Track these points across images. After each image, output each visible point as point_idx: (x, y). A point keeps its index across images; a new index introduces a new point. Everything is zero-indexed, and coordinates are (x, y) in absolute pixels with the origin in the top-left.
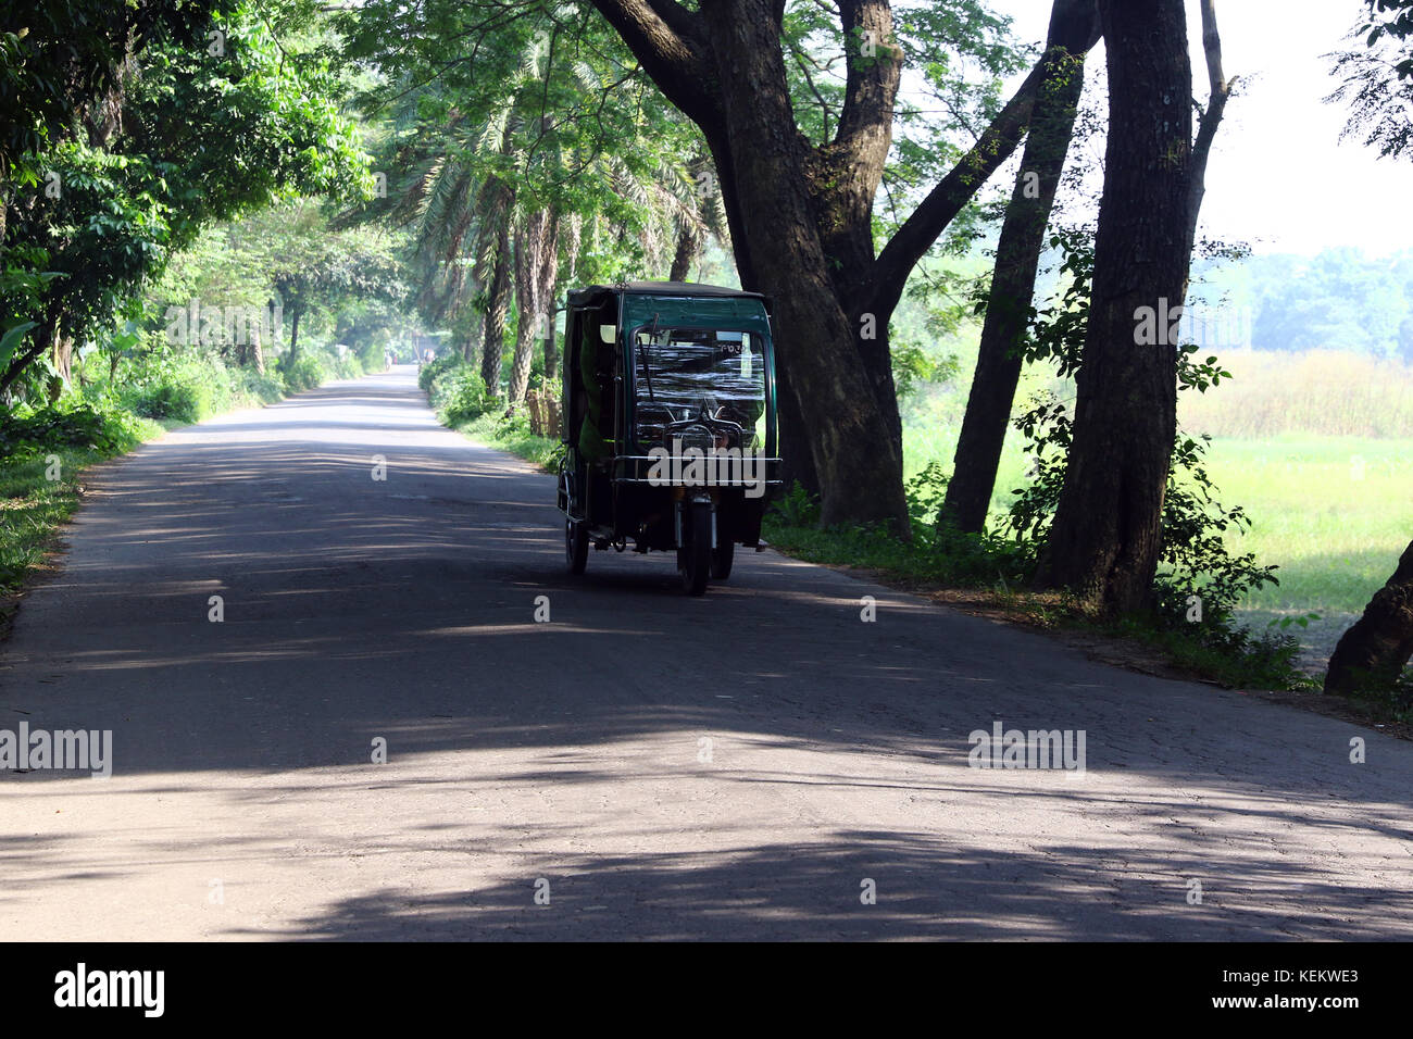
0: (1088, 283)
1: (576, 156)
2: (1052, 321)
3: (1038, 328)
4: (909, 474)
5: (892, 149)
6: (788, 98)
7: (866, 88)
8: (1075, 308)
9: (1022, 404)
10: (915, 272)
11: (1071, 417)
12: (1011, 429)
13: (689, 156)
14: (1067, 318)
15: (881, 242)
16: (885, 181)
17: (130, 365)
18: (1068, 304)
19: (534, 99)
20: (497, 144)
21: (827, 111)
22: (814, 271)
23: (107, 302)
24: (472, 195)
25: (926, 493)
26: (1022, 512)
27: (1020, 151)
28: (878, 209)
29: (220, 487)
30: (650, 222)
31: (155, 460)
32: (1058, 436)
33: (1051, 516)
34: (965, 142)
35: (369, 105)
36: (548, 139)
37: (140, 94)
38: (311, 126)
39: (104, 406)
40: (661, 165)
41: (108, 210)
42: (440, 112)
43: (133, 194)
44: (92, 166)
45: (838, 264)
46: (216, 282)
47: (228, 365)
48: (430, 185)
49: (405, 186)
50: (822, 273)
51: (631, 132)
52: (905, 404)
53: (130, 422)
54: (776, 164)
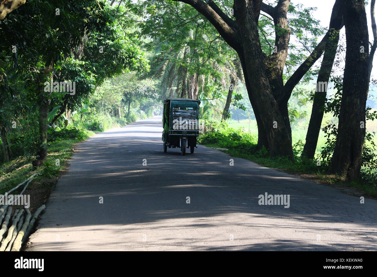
0: (341, 91)
1: (203, 59)
2: (332, 102)
3: (328, 104)
4: (294, 143)
5: (288, 56)
6: (260, 43)
7: (281, 40)
8: (338, 98)
9: (324, 124)
10: (295, 89)
11: (337, 128)
12: (321, 131)
13: (234, 59)
14: (336, 101)
15: (285, 81)
16: (286, 65)
17: (86, 117)
18: (336, 97)
19: (193, 44)
20: (182, 56)
21: (270, 46)
22: (267, 89)
23: (80, 100)
24: (176, 70)
25: (298, 148)
26: (324, 153)
27: (322, 56)
28: (284, 72)
29: (110, 148)
30: (223, 77)
31: (93, 142)
32: (334, 133)
33: (332, 154)
34: (307, 54)
35: (148, 47)
36: (195, 55)
37: (88, 45)
38: (133, 53)
39: (79, 128)
40: (226, 61)
41: (80, 76)
42: (167, 48)
43: (86, 71)
44: (75, 64)
45: (274, 87)
46: (108, 94)
47: (111, 116)
48: (164, 68)
49: (158, 68)
50: (269, 90)
51: (218, 53)
52: (292, 124)
53: (86, 132)
54: (257, 61)
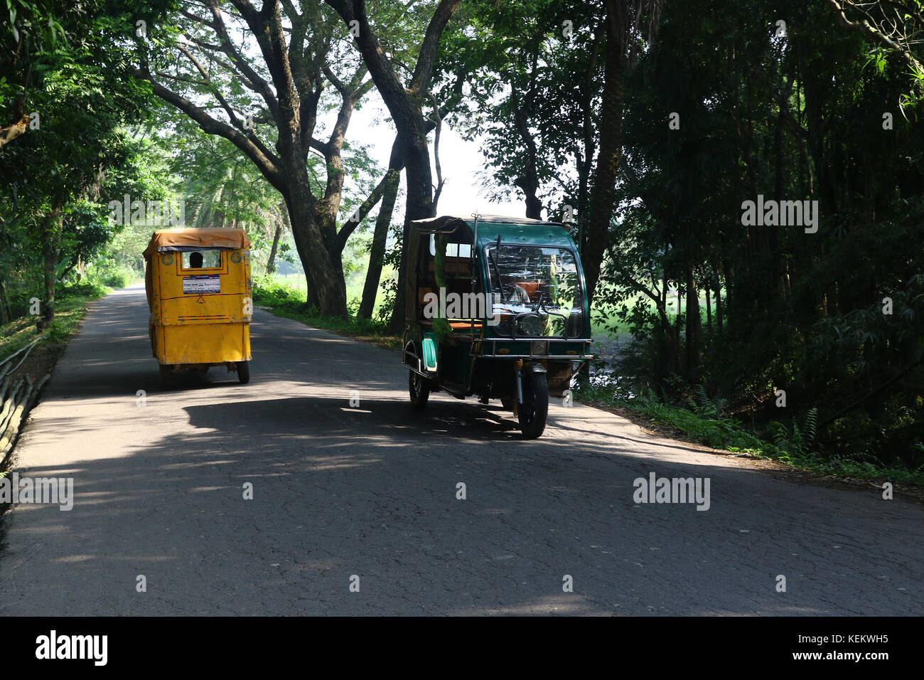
0: (402, 241)
1: (244, 203)
2: (391, 253)
3: (386, 255)
4: (349, 301)
5: (342, 200)
6: (309, 185)
7: (334, 181)
8: (398, 249)
9: (382, 278)
10: (349, 238)
11: (397, 282)
12: (379, 286)
13: (279, 203)
14: (395, 252)
15: (339, 229)
16: (340, 210)
17: (103, 270)
18: (396, 248)
19: (230, 185)
20: (218, 199)
21: (322, 189)
22: (318, 238)
23: (95, 250)
24: (211, 215)
25: (354, 307)
26: (382, 312)
27: (381, 201)
28: (338, 219)
29: (131, 307)
30: (268, 223)
31: (110, 300)
32: (393, 288)
33: (391, 313)
34: (364, 198)
35: (178, 187)
36: (235, 198)
37: (105, 184)
38: (159, 194)
39: (94, 283)
40: (270, 206)
41: (95, 221)
42: (200, 189)
43: (103, 216)
44: (90, 207)
45: (326, 236)
46: (130, 243)
47: (134, 269)
48: (197, 212)
49: (190, 213)
50: (320, 239)
51: (261, 195)
52: (348, 280)
53: (103, 288)
54: (305, 205)
